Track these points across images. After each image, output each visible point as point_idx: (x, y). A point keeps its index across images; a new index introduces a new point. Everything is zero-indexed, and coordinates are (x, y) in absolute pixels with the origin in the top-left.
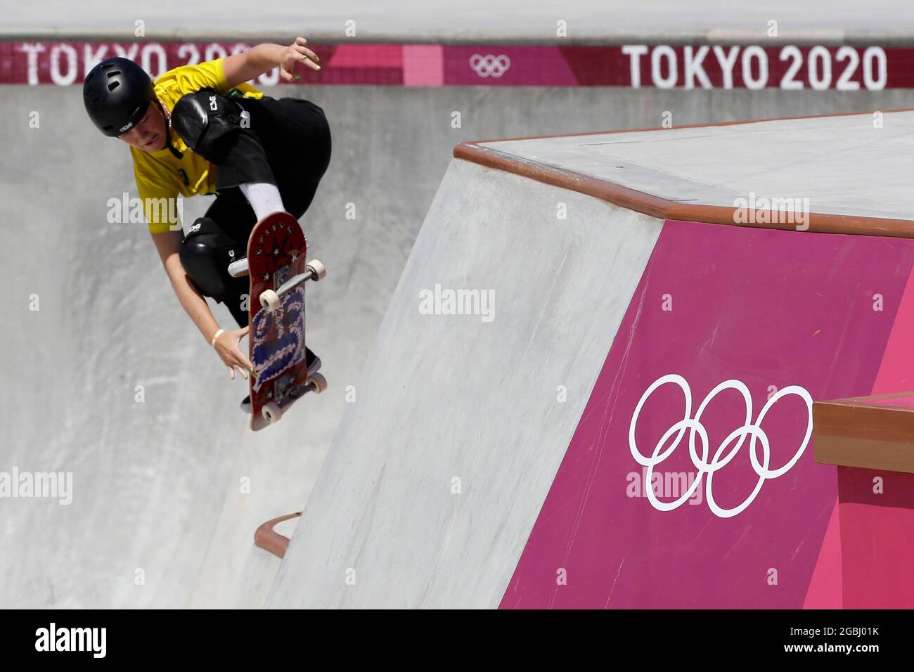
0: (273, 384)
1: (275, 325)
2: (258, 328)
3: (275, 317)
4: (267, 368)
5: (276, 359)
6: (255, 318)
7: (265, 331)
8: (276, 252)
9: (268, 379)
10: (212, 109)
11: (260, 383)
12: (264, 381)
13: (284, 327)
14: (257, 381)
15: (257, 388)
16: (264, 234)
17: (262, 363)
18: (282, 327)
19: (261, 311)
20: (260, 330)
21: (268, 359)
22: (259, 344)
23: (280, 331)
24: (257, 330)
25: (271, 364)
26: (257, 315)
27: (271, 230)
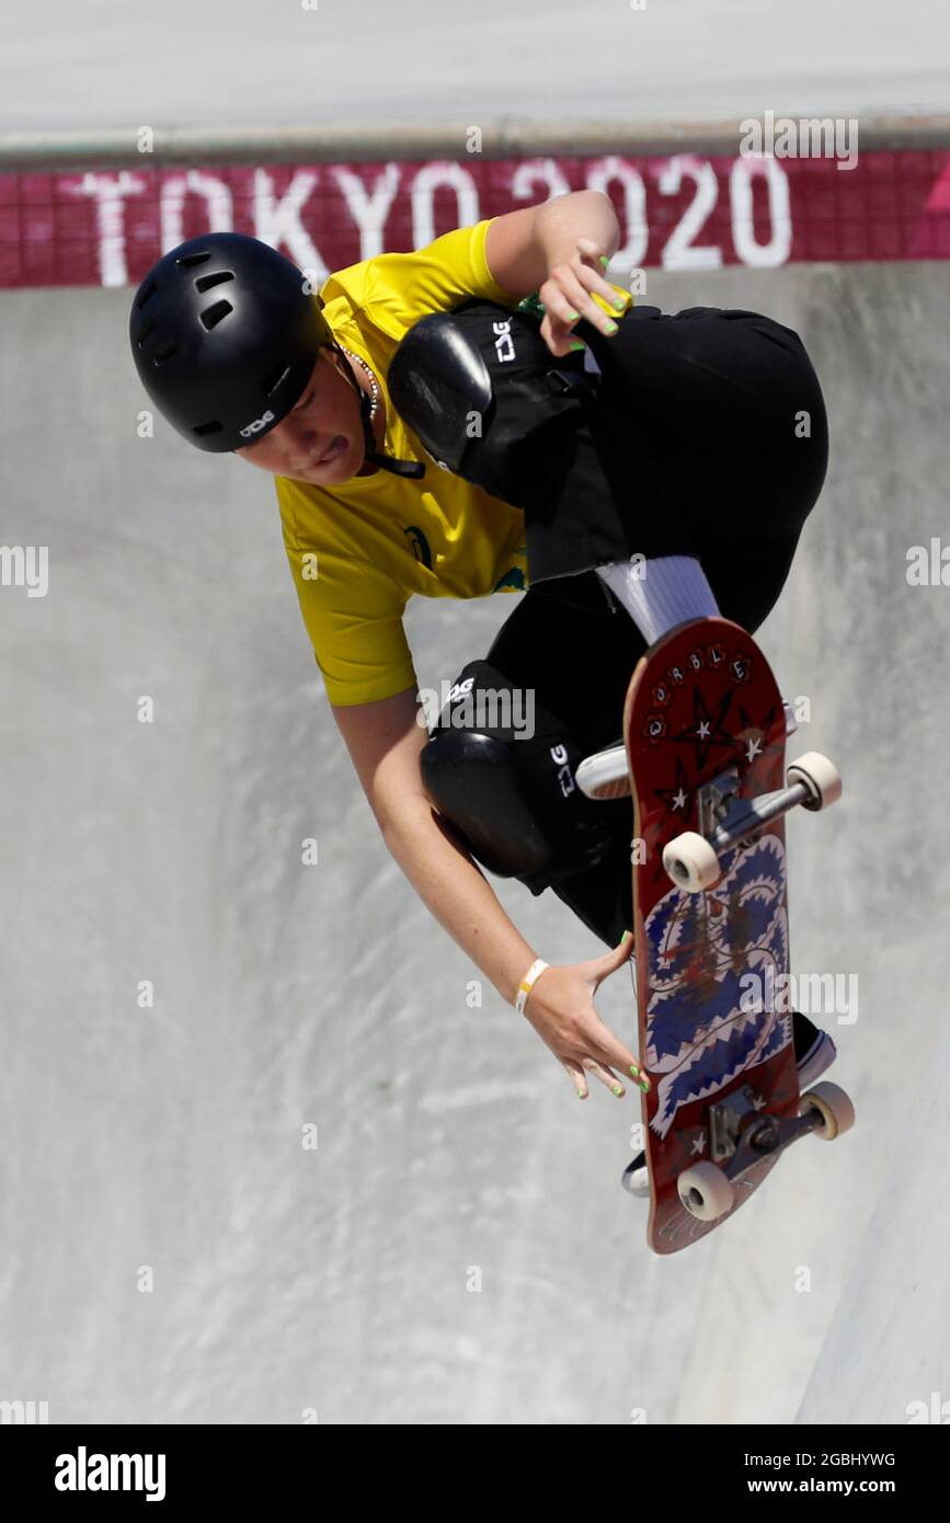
0: (707, 1112)
1: (708, 943)
2: (661, 950)
3: (705, 920)
4: (687, 1067)
5: (711, 1041)
6: (651, 918)
7: (681, 957)
8: (704, 730)
9: (692, 1098)
10: (502, 358)
11: (669, 1109)
12: (680, 1103)
13: (732, 948)
14: (663, 1104)
15: (662, 1124)
16: (668, 679)
17: (675, 1053)
18: (726, 949)
19: (666, 899)
20: (667, 955)
21: (690, 1041)
22: (664, 996)
23: (722, 959)
24: (657, 955)
25: (698, 1054)
26: (657, 908)
27: (686, 668)
